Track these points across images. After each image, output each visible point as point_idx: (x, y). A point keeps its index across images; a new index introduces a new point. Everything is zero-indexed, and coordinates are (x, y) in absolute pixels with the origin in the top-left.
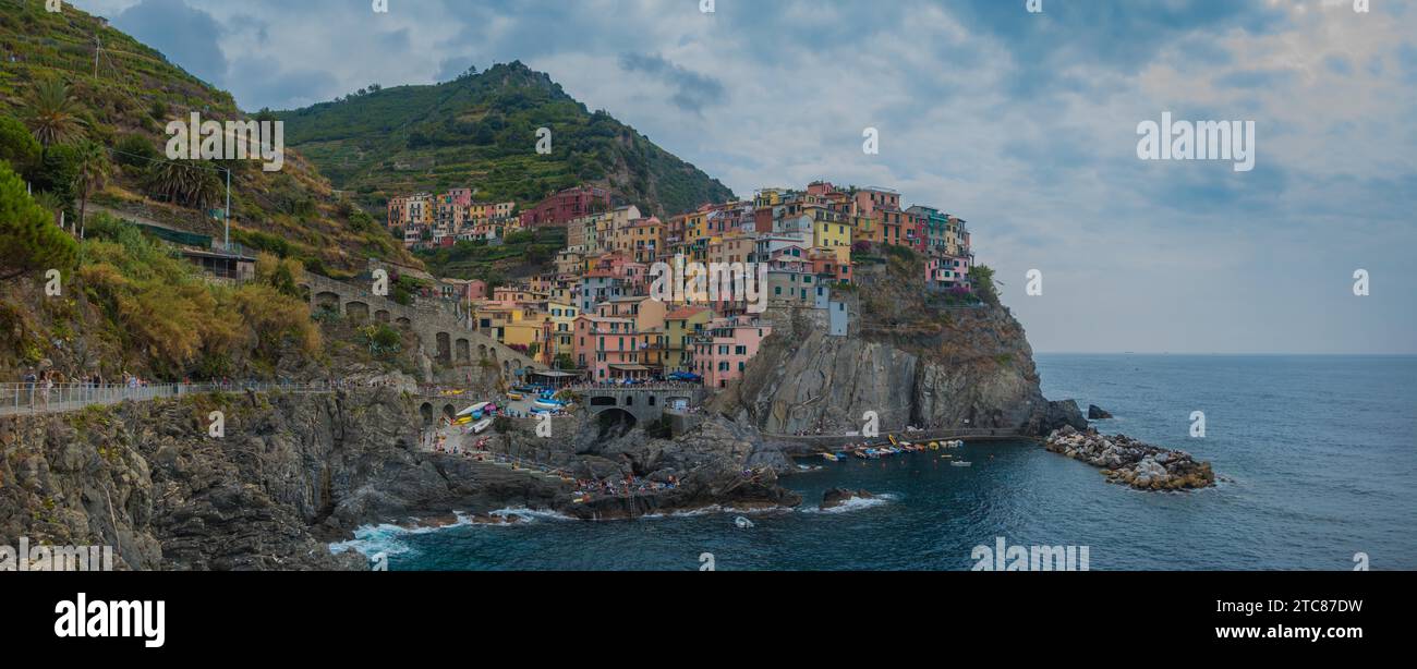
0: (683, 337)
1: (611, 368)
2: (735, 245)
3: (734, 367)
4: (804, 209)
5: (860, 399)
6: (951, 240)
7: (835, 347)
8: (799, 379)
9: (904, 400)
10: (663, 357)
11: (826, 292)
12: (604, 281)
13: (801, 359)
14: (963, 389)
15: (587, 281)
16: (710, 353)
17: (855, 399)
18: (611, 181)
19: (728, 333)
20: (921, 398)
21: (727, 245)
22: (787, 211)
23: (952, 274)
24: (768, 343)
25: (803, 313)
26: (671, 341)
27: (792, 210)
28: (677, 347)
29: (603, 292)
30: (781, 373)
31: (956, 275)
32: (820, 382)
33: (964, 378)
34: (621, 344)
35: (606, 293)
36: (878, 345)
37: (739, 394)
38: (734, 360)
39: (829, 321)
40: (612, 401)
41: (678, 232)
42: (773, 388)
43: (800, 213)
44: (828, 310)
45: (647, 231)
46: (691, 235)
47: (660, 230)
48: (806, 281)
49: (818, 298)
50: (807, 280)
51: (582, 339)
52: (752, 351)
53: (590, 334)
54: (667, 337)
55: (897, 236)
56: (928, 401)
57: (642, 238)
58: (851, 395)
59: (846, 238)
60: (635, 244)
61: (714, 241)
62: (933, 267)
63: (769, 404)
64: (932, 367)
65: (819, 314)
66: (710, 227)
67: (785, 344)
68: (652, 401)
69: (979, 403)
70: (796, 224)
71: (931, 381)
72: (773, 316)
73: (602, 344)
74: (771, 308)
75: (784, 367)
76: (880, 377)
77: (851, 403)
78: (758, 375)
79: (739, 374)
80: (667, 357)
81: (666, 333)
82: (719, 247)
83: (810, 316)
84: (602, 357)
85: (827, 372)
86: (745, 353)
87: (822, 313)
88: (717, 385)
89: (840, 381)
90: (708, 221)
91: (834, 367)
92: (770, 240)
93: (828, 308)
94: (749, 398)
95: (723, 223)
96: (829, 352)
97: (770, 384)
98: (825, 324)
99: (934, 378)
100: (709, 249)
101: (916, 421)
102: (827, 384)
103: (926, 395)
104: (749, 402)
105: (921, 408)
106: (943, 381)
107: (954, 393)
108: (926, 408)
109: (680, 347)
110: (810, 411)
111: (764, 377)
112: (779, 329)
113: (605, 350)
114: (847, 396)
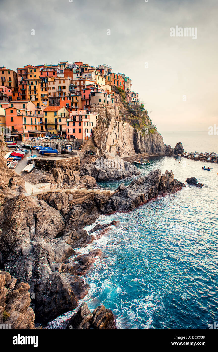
0: (56, 120)
1: (29, 132)
2: (62, 82)
3: (89, 131)
4: (88, 70)
5: (125, 143)
8: (111, 135)
10: (44, 127)
11: (114, 102)
13: (111, 127)
14: (149, 139)
16: (80, 125)
17: (124, 143)
22: (80, 70)
23: (135, 99)
24: (99, 121)
25: (108, 110)
26: (48, 121)
30: (106, 133)
32: (115, 137)
34: (32, 121)
36: (127, 123)
37: (94, 142)
38: (89, 128)
39: (115, 113)
42: (105, 139)
47: (13, 73)
49: (112, 105)
50: (109, 97)
51: (12, 118)
52: (95, 124)
53: (19, 116)
54: (46, 120)
55: (118, 84)
56: (140, 143)
60: (1, 78)
61: (50, 79)
62: (130, 96)
63: (105, 146)
64: (139, 132)
66: (42, 74)
67: (104, 122)
68: (57, 146)
69: (154, 144)
70: (90, 75)
71: (140, 136)
72: (99, 111)
73: (25, 121)
74: (98, 107)
75: (107, 131)
76: (128, 135)
77: (123, 145)
78: (99, 134)
79: (91, 134)
80: (46, 128)
81: (45, 117)
82: (54, 82)
83: (110, 112)
84: (26, 126)
85: (117, 133)
86: (92, 126)
87: (113, 110)
88: (84, 139)
89: (120, 136)
90: (40, 71)
91: (118, 131)
92: (86, 80)
93: (115, 109)
94: (98, 143)
95: (48, 73)
96: (116, 125)
97: (104, 138)
98: (114, 115)
99: (140, 135)
100: (48, 83)
101: (137, 151)
102: (117, 138)
103: (139, 141)
104: (99, 145)
105: (138, 146)
106: (143, 136)
107: (146, 140)
108: (140, 146)
109: (54, 123)
110: (115, 148)
111: (101, 135)
112: (101, 116)
113: (27, 124)
114: (122, 142)
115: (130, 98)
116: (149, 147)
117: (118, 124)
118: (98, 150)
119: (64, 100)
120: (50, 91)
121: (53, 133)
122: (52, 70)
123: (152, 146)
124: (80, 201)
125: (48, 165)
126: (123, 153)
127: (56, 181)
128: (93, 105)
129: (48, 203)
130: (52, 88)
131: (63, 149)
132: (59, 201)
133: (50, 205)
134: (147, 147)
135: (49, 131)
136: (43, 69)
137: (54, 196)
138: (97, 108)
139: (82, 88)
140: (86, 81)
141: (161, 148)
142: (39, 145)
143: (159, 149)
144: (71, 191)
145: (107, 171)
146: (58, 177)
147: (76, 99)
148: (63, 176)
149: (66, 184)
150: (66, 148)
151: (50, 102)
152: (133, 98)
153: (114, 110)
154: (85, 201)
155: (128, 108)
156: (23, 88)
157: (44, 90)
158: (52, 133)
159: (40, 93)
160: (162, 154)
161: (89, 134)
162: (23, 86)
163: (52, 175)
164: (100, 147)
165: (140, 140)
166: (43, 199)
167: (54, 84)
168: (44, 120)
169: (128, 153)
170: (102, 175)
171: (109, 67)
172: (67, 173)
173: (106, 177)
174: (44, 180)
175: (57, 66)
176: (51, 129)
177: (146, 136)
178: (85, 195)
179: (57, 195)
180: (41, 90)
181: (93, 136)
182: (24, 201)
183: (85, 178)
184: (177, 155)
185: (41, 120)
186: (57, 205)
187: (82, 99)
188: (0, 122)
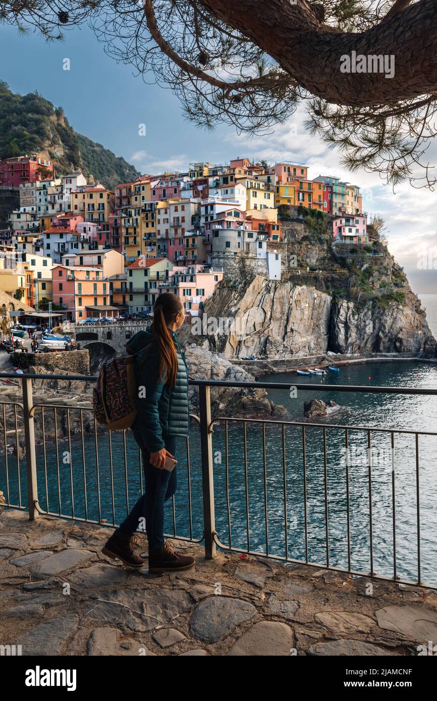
0: (146, 283)
1: (87, 309)
2: (180, 208)
3: (196, 305)
4: (236, 179)
5: (292, 330)
6: (350, 203)
7: (272, 289)
8: (247, 313)
9: (323, 329)
10: (127, 299)
11: (264, 245)
12: (64, 236)
13: (248, 297)
15: (48, 237)
17: (289, 330)
18: (50, 154)
19: (188, 278)
20: (337, 329)
21: (173, 208)
22: (221, 181)
23: (354, 230)
24: (221, 286)
25: (248, 262)
26: (135, 286)
27: (225, 180)
28: (141, 291)
29: (63, 246)
30: (233, 310)
31: (357, 231)
32: (263, 317)
33: (370, 313)
34: (95, 289)
35: (66, 247)
36: (304, 287)
38: (196, 300)
39: (268, 268)
40: (94, 336)
41: (125, 197)
43: (233, 183)
44: (267, 259)
45: (96, 196)
46: (136, 200)
47: (108, 195)
48: (248, 237)
49: (259, 250)
50: (250, 235)
51: (61, 285)
52: (209, 293)
53: (68, 280)
54: (131, 284)
55: (310, 200)
56: (343, 331)
57: (91, 201)
58: (286, 327)
59: (270, 203)
60: (86, 207)
61: (161, 205)
62: (339, 225)
64: (345, 304)
65: (260, 263)
66: (154, 194)
67: (234, 288)
68: (128, 335)
69: (383, 332)
70: (232, 191)
71: (344, 315)
72: (225, 265)
73: (80, 288)
74: (223, 258)
75: (235, 305)
76: (306, 312)
77: (286, 333)
78: (216, 311)
79: (198, 311)
80: (131, 299)
81: (129, 280)
82: (166, 210)
83: (253, 265)
84: (80, 299)
85: (268, 309)
86: (203, 295)
87: (262, 262)
89: (278, 315)
90: (151, 189)
91: (273, 304)
95: (164, 191)
96: (268, 293)
98: (265, 270)
99: (346, 313)
100: (157, 211)
101: (333, 345)
102: (268, 318)
103: (341, 326)
105: (337, 337)
106: (353, 315)
108: (342, 336)
109: (143, 290)
110: (256, 340)
111: (220, 313)
112: (229, 276)
113: (83, 293)
114: (282, 328)
115: (340, 228)
116: (367, 340)
119: (174, 244)
120: (158, 227)
121: (142, 309)
122: (175, 184)
123: (378, 338)
126: (278, 351)
128: (217, 254)
130: (162, 221)
134: (363, 339)
136: (158, 184)
138: (222, 260)
139: (209, 220)
140: (216, 205)
141: (401, 343)
143: (395, 344)
147: (193, 242)
151: (159, 246)
152: (347, 229)
153: (264, 261)
155: (329, 250)
156: (116, 224)
157: (150, 225)
159: (143, 230)
161: (194, 312)
162: (116, 220)
165: (346, 324)
167: (166, 213)
168: (128, 285)
175: (185, 175)
177: (362, 314)
180: (144, 225)
187: (204, 241)
188: (44, 291)
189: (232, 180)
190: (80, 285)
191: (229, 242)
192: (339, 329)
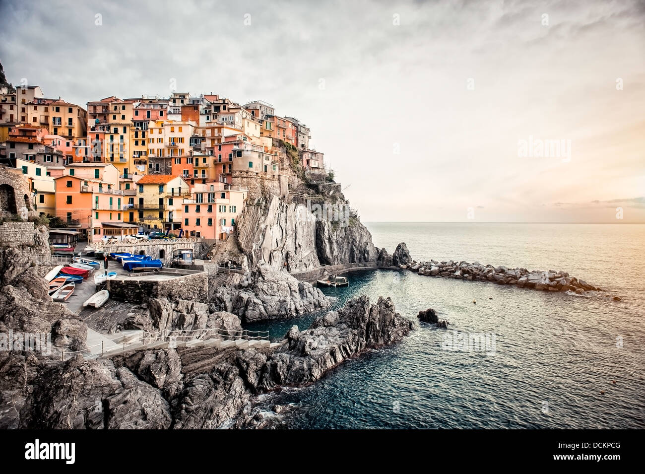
0: (161, 201)
1: (104, 225)
2: (176, 129)
3: (229, 222)
4: (229, 109)
5: (300, 246)
8: (272, 230)
10: (136, 216)
12: (34, 147)
13: (271, 215)
14: (345, 237)
15: (13, 146)
17: (297, 246)
20: (324, 244)
21: (168, 129)
22: (212, 109)
23: (316, 163)
24: (247, 203)
25: (266, 183)
26: (146, 203)
27: (217, 109)
28: (154, 208)
29: (33, 158)
30: (263, 227)
31: (319, 164)
32: (281, 233)
34: (111, 203)
35: (37, 159)
36: (302, 207)
37: (238, 244)
38: (230, 216)
41: (100, 115)
42: (261, 237)
43: (226, 111)
45: (64, 110)
46: (115, 118)
49: (274, 172)
50: (267, 159)
51: (70, 198)
52: (239, 210)
53: (82, 192)
54: (141, 200)
55: (284, 136)
56: (328, 245)
57: (58, 115)
59: (258, 133)
60: (52, 120)
62: (307, 158)
64: (326, 223)
66: (137, 115)
67: (258, 205)
68: (162, 253)
69: (355, 246)
70: (232, 118)
71: (327, 232)
72: (248, 184)
73: (97, 202)
74: (246, 177)
75: (264, 222)
76: (305, 230)
77: (296, 248)
78: (249, 228)
79: (232, 228)
80: (141, 216)
81: (139, 196)
82: (160, 129)
83: (270, 185)
84: (97, 214)
85: (284, 226)
86: (235, 212)
87: (276, 184)
88: (217, 237)
89: (290, 232)
90: (134, 109)
91: (286, 222)
92: (223, 127)
93: (279, 180)
94: (247, 246)
95: (149, 113)
96: (282, 212)
97: (258, 236)
98: (278, 191)
99: (329, 230)
100: (149, 130)
101: (323, 260)
102: (284, 235)
103: (326, 241)
104: (248, 250)
105: (325, 250)
106: (333, 232)
107: (340, 239)
108: (328, 250)
109: (158, 207)
110: (281, 255)
111: (253, 230)
112: (253, 194)
113: (100, 208)
114: (294, 244)
115: (308, 161)
116: (345, 252)
117: (285, 209)
118: (245, 259)
119: (180, 163)
120: (151, 146)
121: (156, 226)
122: (158, 108)
123: (352, 251)
124: (207, 367)
125: (140, 293)
126: (296, 265)
127: (156, 325)
128: (238, 173)
129: (135, 373)
130: (155, 141)
131: (174, 258)
132: (160, 369)
133: (141, 379)
134: (343, 252)
135: (146, 222)
136: (139, 105)
137: (149, 358)
138: (245, 179)
139: (216, 142)
140: (224, 129)
141: (368, 254)
142: (125, 250)
143: (364, 255)
144: (187, 346)
145: (263, 302)
146: (160, 317)
147: (205, 161)
148: (171, 314)
149: (177, 330)
150: (181, 256)
151: (151, 166)
152: (313, 161)
153: (277, 182)
154: (217, 367)
155: (304, 178)
156: (98, 140)
157: (140, 143)
158: (152, 226)
159: (131, 148)
160: (370, 266)
161: (228, 229)
162: (98, 136)
163: (148, 313)
164: (250, 253)
165: (329, 239)
166: (125, 365)
167: (160, 133)
168: (136, 202)
169: (305, 264)
170: (253, 310)
171: (267, 105)
172: (180, 307)
173: (261, 314)
174: (129, 323)
175: (168, 101)
176: (150, 218)
177: (339, 231)
178: (217, 353)
179: (157, 354)
180: (133, 143)
181: (236, 232)
182: (82, 371)
183: (218, 317)
184: (399, 267)
185: (132, 201)
186: (156, 376)
187: (215, 161)
188: (42, 205)
189: (224, 108)
190: (97, 198)
191: (252, 163)
192: (325, 243)
